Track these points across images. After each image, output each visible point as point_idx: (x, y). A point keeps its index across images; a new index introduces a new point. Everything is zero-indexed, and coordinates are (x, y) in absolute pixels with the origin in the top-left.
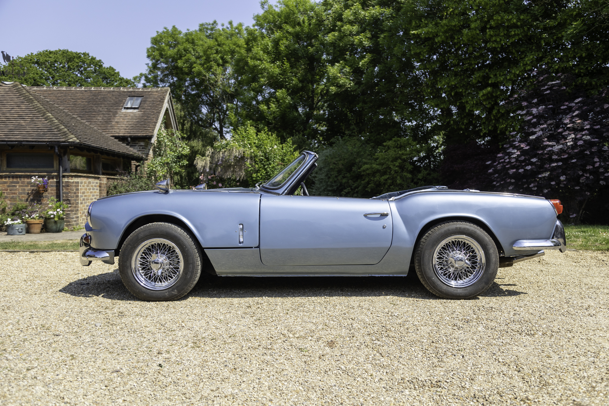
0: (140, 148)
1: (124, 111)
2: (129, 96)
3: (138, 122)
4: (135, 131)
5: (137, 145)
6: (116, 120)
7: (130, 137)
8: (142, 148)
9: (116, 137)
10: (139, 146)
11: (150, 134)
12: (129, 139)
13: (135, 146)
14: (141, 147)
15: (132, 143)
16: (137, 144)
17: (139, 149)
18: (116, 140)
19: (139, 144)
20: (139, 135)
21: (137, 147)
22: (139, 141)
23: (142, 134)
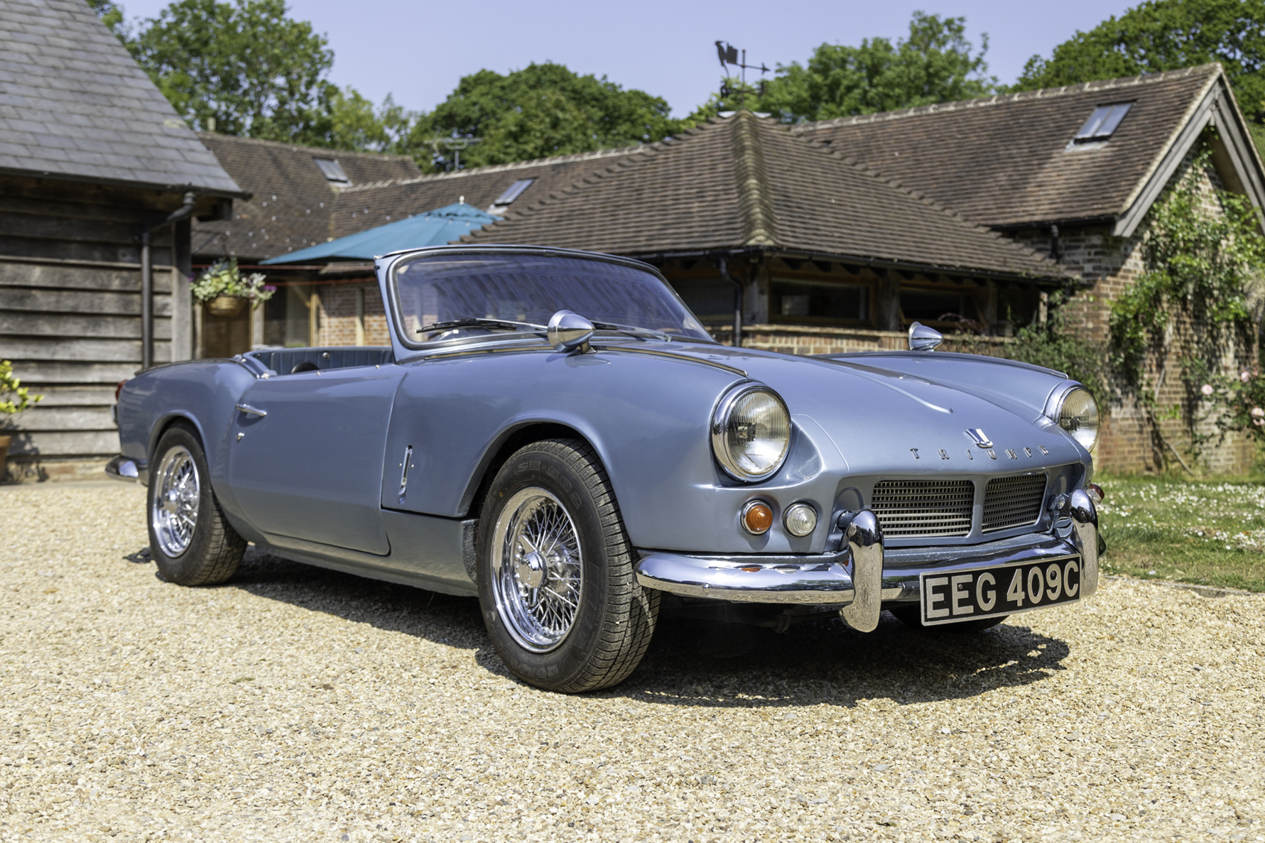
0: (1089, 254)
1: (1071, 148)
2: (1099, 106)
3: (1094, 179)
4: (1075, 204)
5: (1083, 244)
6: (1041, 177)
7: (1057, 223)
8: (1096, 253)
9: (995, 228)
10: (1087, 247)
11: (1111, 211)
12: (1055, 229)
13: (1078, 247)
14: (1093, 251)
15: (1071, 241)
16: (1083, 241)
17: (1087, 257)
18: (993, 235)
19: (1088, 243)
20: (1083, 214)
21: (1081, 250)
22: (1087, 234)
23: (1090, 213)
